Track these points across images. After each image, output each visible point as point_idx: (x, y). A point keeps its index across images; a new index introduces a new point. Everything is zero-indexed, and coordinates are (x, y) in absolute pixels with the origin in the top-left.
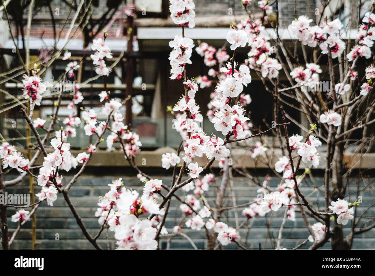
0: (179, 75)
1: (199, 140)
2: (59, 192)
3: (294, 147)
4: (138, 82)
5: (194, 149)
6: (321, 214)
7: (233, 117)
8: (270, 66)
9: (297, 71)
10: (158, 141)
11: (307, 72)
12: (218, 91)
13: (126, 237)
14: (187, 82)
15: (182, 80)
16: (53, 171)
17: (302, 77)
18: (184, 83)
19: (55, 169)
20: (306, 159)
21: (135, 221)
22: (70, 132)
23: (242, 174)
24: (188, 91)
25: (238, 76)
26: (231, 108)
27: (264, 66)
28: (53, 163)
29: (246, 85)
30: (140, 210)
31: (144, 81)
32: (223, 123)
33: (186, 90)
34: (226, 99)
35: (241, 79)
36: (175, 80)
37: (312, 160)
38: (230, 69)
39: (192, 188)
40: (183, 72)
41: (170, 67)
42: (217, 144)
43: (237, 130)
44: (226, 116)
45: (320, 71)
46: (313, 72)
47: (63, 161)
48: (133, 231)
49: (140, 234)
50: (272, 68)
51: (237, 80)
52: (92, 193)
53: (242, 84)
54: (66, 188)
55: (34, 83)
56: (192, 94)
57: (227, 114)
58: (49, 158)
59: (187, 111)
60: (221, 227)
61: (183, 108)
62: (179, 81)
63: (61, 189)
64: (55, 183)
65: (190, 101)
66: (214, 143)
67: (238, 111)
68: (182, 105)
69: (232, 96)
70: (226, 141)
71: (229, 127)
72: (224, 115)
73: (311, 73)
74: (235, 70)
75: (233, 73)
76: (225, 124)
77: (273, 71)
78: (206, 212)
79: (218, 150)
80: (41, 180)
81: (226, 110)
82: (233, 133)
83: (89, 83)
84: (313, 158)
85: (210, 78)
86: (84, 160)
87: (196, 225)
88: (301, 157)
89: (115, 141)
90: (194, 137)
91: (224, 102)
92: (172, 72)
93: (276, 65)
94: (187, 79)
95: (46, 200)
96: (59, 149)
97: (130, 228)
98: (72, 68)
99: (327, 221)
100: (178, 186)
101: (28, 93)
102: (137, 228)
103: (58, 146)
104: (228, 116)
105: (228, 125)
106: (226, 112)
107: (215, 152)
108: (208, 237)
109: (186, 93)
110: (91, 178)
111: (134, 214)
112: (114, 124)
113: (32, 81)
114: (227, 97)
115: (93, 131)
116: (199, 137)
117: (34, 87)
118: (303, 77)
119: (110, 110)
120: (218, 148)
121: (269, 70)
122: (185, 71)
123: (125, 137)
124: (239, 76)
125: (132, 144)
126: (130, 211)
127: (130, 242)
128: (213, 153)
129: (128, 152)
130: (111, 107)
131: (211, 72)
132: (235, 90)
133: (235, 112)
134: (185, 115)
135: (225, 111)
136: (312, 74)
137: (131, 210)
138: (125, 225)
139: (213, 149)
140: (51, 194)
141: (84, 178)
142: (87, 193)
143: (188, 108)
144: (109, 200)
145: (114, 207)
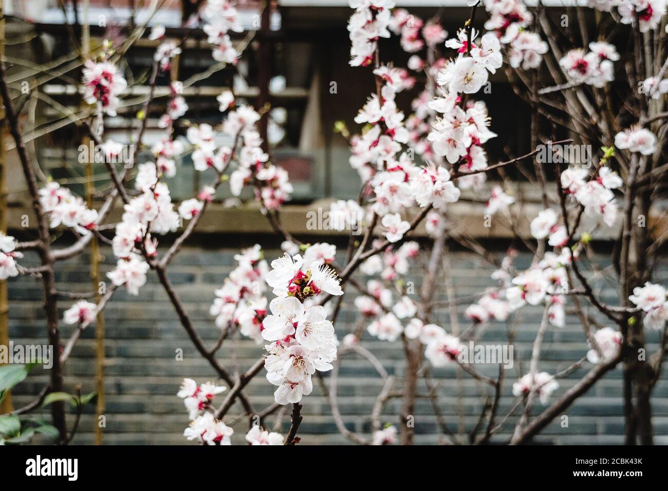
0: (367, 58)
1: (402, 175)
2: (152, 267)
3: (572, 189)
4: (277, 85)
5: (393, 190)
6: (614, 311)
7: (468, 129)
8: (525, 46)
9: (572, 57)
10: (314, 188)
11: (591, 59)
12: (441, 81)
13: (281, 336)
14: (381, 71)
15: (372, 67)
16: (141, 230)
17: (582, 67)
18: (376, 72)
19: (145, 228)
20: (593, 209)
21: (297, 307)
22: (164, 169)
23: (465, 246)
24: (382, 87)
25: (479, 55)
26: (464, 113)
27: (514, 47)
28: (141, 216)
29: (494, 72)
30: (307, 289)
31: (288, 84)
32: (449, 140)
33: (378, 84)
34: (456, 96)
35: (485, 59)
36: (360, 67)
37: (603, 212)
38: (464, 43)
39: (379, 268)
40: (374, 53)
41: (349, 44)
42: (437, 178)
43: (472, 155)
44: (455, 127)
45: (615, 57)
46: (603, 58)
47: (159, 211)
48: (295, 325)
49: (306, 332)
50: (529, 51)
51: (476, 62)
52: (199, 279)
53: (485, 69)
54: (162, 263)
55: (106, 75)
56: (390, 91)
57: (457, 125)
58: (134, 206)
59: (382, 123)
60: (433, 335)
61: (374, 116)
62: (367, 69)
63: (154, 263)
64: (144, 253)
65: (386, 104)
66: (433, 177)
67: (476, 120)
68: (370, 112)
69: (468, 90)
70: (454, 174)
71: (460, 148)
72: (452, 126)
73: (598, 60)
74: (472, 43)
75: (470, 49)
76: (452, 143)
77: (531, 57)
78: (407, 307)
79: (439, 189)
80: (121, 246)
81: (455, 118)
82: (466, 160)
83: (192, 85)
84: (605, 209)
85: (411, 73)
86: (193, 213)
87: (388, 330)
88: (583, 208)
89: (246, 183)
90: (393, 170)
91: (453, 103)
92: (353, 52)
93: (536, 45)
94: (380, 65)
95: (125, 284)
96: (152, 190)
97: (290, 320)
98: (166, 54)
99: (622, 324)
100: (363, 256)
101: (95, 94)
102: (301, 320)
103: (149, 186)
104: (458, 128)
105: (458, 143)
106: (455, 120)
107: (434, 193)
108: (408, 353)
109: (378, 89)
110: (198, 253)
111: (297, 296)
112: (244, 151)
113: (102, 72)
114: (459, 94)
115: (210, 163)
116: (402, 169)
117: (104, 82)
118: (583, 69)
119: (239, 126)
120: (438, 186)
121: (524, 54)
122: (377, 51)
123: (263, 175)
124: (481, 55)
125: (275, 188)
126: (288, 290)
127: (288, 346)
128: (430, 196)
129: (268, 202)
130: (241, 120)
131: (414, 63)
132: (472, 80)
133: (471, 121)
134: (377, 129)
135: (453, 120)
136: (600, 63)
137: (291, 288)
138: (279, 316)
139: (431, 188)
140: (134, 274)
141: (186, 253)
142: (191, 279)
143: (382, 118)
144: (236, 284)
145: (246, 295)
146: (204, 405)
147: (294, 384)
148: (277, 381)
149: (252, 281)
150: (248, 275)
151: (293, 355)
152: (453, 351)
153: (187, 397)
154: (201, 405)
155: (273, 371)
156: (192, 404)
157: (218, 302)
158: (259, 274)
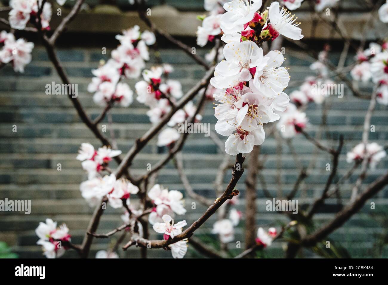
13: (233, 83)
30: (264, 33)
54: (52, 40)
80: (17, 19)
95: (12, 62)
97: (247, 65)
102: (260, 65)
111: (252, 40)
126: (241, 35)
127: (241, 95)
144: (117, 61)
145: (127, 72)
146: (101, 168)
147: (244, 134)
148: (225, 132)
149: (133, 58)
150: (129, 53)
151: (247, 103)
152: (299, 124)
153: (86, 160)
154: (98, 168)
155: (224, 120)
156: (90, 166)
157: (96, 81)
158: (139, 53)
